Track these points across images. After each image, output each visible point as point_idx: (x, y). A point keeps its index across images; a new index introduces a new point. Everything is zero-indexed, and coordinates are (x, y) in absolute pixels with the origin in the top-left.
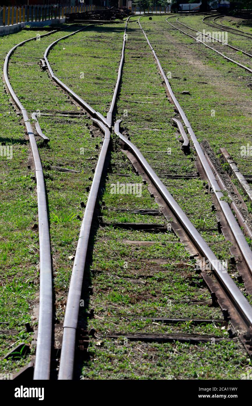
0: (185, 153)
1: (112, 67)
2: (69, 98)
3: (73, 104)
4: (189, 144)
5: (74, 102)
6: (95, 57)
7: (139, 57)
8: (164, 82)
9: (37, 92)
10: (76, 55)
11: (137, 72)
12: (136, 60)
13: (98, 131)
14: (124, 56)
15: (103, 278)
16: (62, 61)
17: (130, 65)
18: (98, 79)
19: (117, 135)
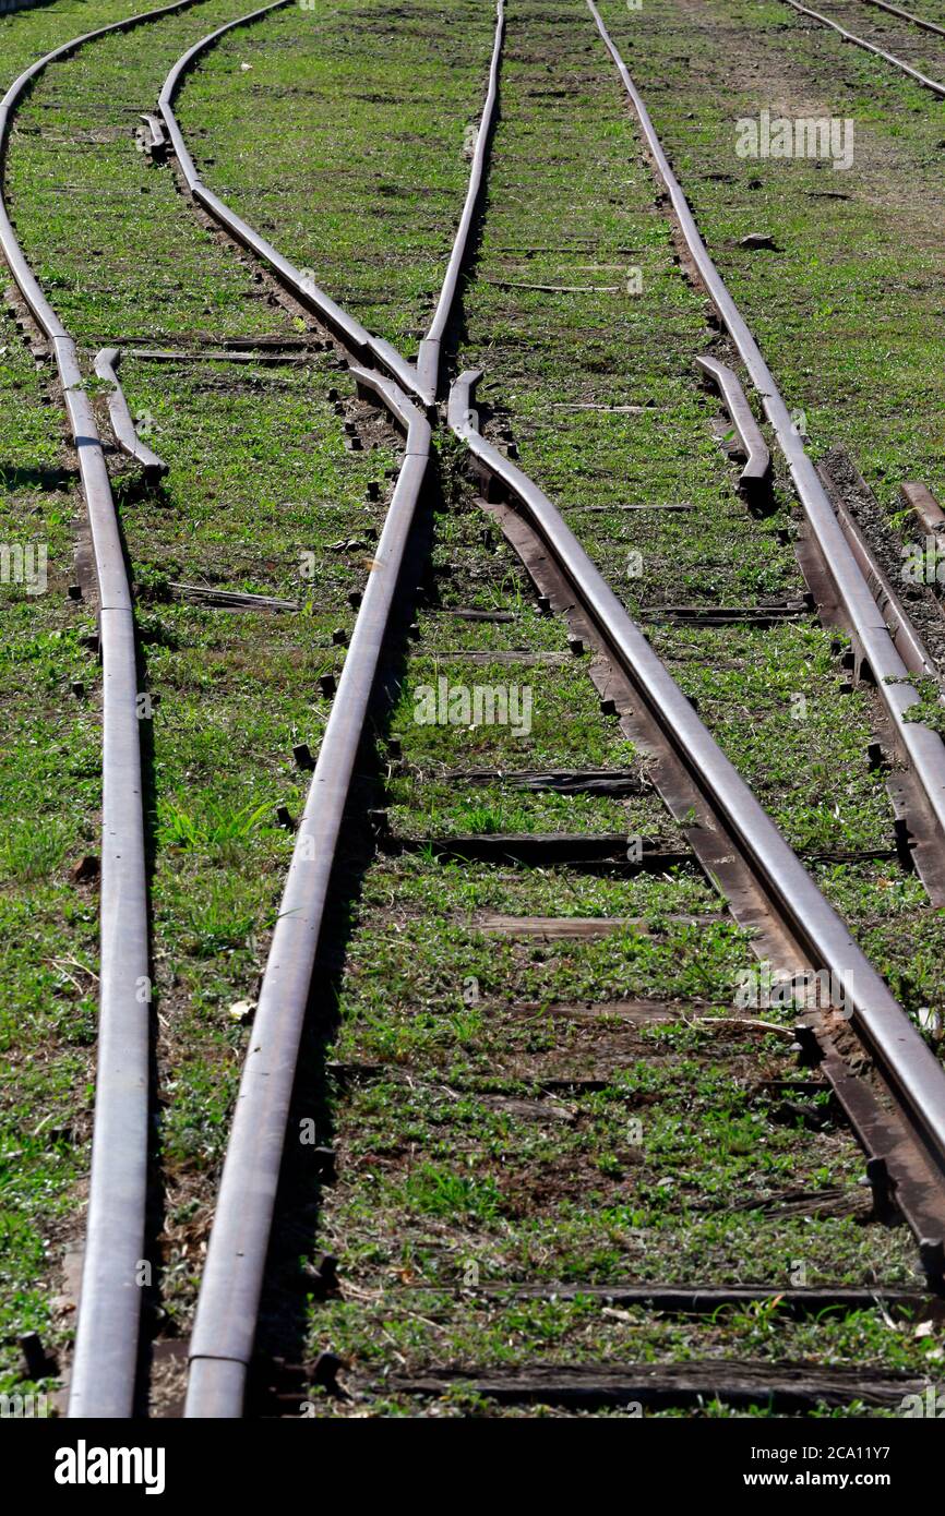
0: (752, 508)
1: (446, 138)
2: (260, 279)
3: (278, 303)
4: (770, 467)
5: (283, 297)
6: (375, 99)
7: (560, 95)
8: (666, 197)
9: (124, 258)
10: (295, 91)
11: (554, 158)
12: (549, 106)
13: (380, 422)
14: (498, 91)
15: (384, 1101)
16: (236, 118)
17: (520, 127)
18: (388, 191)
19: (457, 440)
